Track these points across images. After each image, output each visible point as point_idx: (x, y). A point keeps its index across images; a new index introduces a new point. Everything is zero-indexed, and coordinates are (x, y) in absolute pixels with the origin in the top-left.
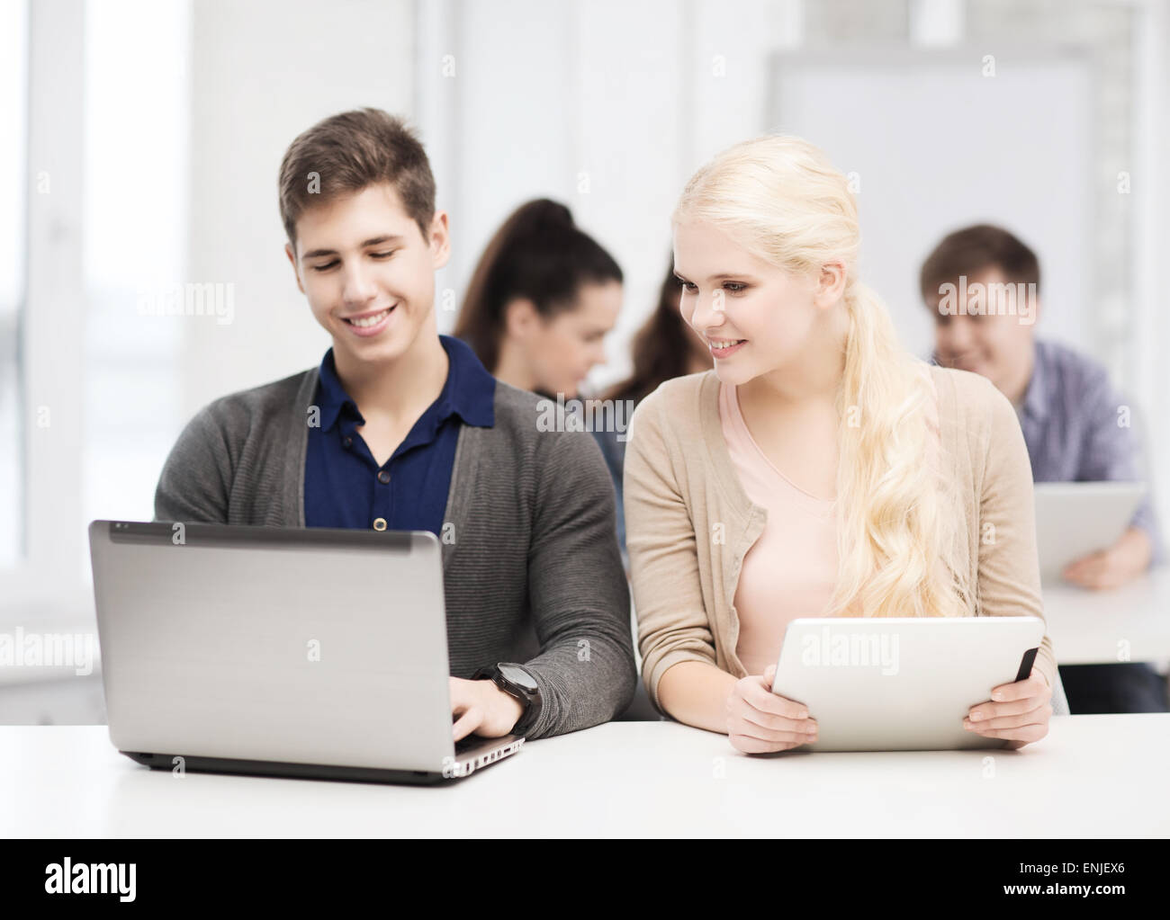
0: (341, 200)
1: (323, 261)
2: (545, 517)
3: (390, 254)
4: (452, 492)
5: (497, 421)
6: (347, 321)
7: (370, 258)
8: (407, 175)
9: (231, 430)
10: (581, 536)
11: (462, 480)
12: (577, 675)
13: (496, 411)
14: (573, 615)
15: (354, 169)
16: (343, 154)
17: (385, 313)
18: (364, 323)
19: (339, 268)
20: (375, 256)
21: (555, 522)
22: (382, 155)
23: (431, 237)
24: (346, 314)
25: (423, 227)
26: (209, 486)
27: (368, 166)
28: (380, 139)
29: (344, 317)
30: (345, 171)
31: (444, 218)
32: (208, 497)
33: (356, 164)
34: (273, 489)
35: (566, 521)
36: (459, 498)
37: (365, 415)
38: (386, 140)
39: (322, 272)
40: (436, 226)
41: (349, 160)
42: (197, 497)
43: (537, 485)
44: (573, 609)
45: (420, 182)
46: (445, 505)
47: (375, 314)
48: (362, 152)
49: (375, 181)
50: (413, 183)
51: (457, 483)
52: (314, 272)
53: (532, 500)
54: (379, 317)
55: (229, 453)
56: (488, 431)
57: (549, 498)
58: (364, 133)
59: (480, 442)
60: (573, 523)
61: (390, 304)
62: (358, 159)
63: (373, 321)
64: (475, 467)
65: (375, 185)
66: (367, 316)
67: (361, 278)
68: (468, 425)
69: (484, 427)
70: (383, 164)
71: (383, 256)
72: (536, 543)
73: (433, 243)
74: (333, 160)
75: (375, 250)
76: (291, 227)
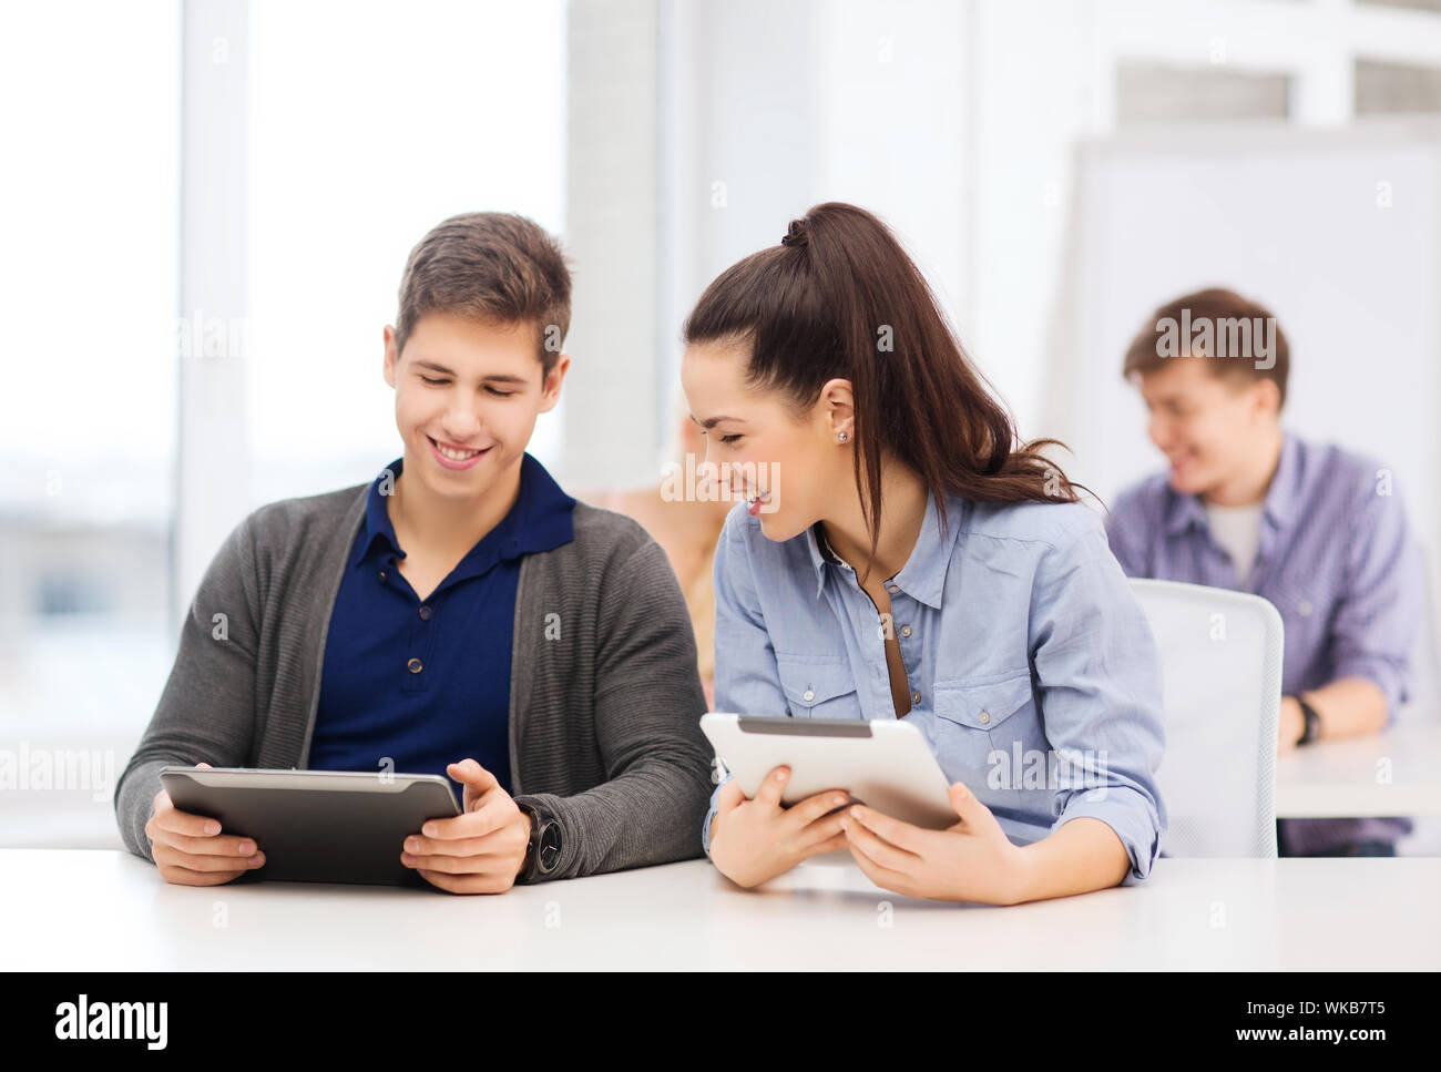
4: (516, 640)
6: (434, 443)
7: (484, 392)
9: (260, 544)
11: (526, 623)
19: (449, 388)
20: (491, 392)
24: (435, 436)
31: (565, 366)
36: (525, 646)
46: (511, 656)
51: (521, 627)
55: (256, 571)
59: (543, 575)
64: (538, 608)
71: (502, 394)
75: (496, 386)
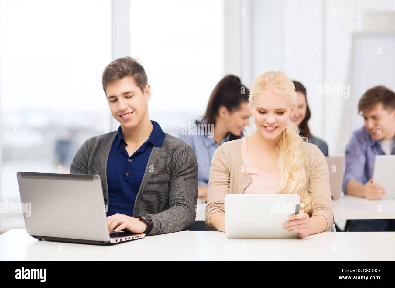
0: (116, 82)
1: (113, 99)
2: (174, 172)
3: (131, 97)
5: (164, 145)
6: (120, 116)
7: (126, 98)
8: (137, 75)
9: (89, 146)
10: (183, 178)
11: (151, 161)
12: (170, 217)
13: (164, 142)
14: (177, 199)
15: (120, 73)
16: (117, 69)
17: (131, 113)
18: (124, 116)
19: (117, 101)
20: (127, 97)
21: (177, 173)
22: (128, 69)
23: (145, 92)
24: (120, 114)
25: (142, 89)
26: (83, 162)
27: (124, 72)
28: (129, 64)
29: (120, 115)
30: (117, 73)
31: (149, 87)
32: (83, 165)
33: (120, 71)
34: (99, 163)
35: (180, 173)
37: (127, 143)
38: (130, 65)
39: (113, 103)
40: (146, 89)
41: (119, 71)
42: (80, 165)
43: (172, 162)
44: (177, 198)
45: (140, 77)
47: (128, 113)
48: (122, 68)
49: (126, 76)
50: (138, 77)
52: (111, 102)
53: (170, 167)
54: (129, 115)
55: (88, 152)
56: (161, 148)
57: (175, 166)
58: (124, 63)
59: (158, 151)
60: (181, 174)
61: (132, 111)
62: (121, 70)
63: (127, 116)
65: (126, 77)
66: (125, 114)
67: (123, 103)
68: (155, 146)
69: (160, 147)
70: (128, 71)
71: (130, 97)
72: (172, 179)
73: (145, 94)
74: (114, 70)
75: (127, 95)
76: (105, 90)
